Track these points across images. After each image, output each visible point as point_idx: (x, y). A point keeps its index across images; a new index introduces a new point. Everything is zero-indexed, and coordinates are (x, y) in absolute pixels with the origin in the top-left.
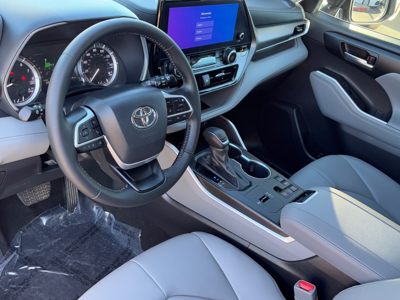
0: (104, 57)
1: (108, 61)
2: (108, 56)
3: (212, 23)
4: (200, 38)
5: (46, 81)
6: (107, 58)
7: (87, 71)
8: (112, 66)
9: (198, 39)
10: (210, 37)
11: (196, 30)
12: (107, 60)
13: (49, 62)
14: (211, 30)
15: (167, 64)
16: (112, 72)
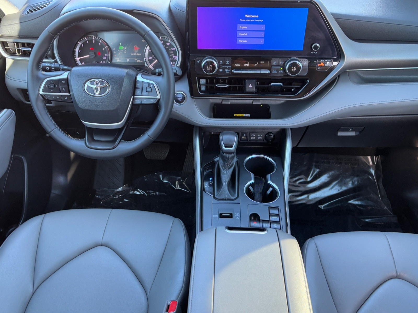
0: (170, 49)
1: (172, 54)
2: (174, 49)
3: (263, 27)
4: (245, 41)
5: (117, 60)
6: (172, 51)
7: (150, 58)
8: (175, 58)
9: (243, 42)
10: (261, 42)
11: (238, 32)
12: (172, 52)
13: (122, 46)
14: (262, 34)
15: (199, 60)
16: (174, 63)
